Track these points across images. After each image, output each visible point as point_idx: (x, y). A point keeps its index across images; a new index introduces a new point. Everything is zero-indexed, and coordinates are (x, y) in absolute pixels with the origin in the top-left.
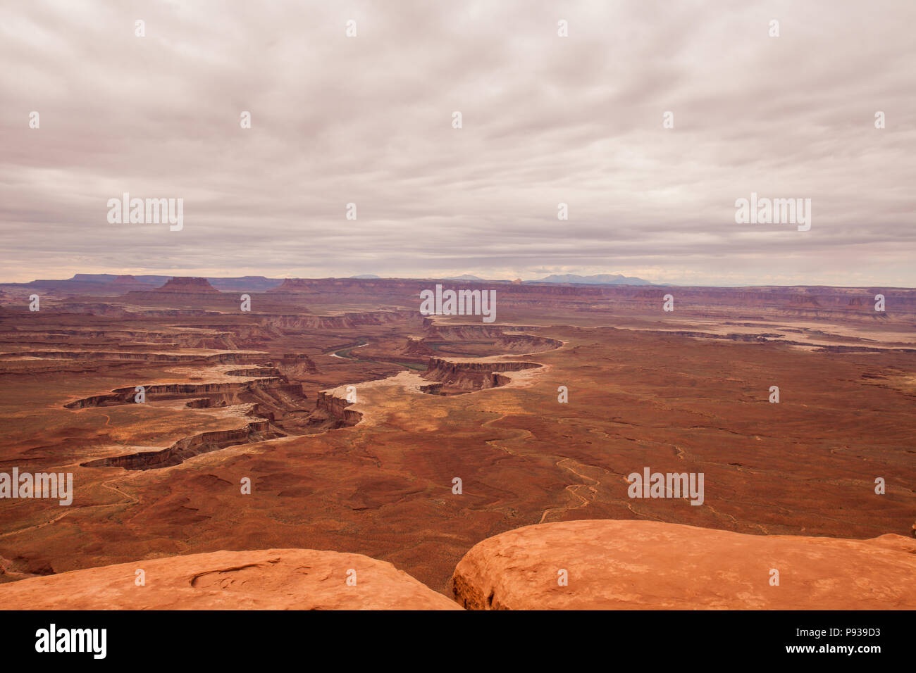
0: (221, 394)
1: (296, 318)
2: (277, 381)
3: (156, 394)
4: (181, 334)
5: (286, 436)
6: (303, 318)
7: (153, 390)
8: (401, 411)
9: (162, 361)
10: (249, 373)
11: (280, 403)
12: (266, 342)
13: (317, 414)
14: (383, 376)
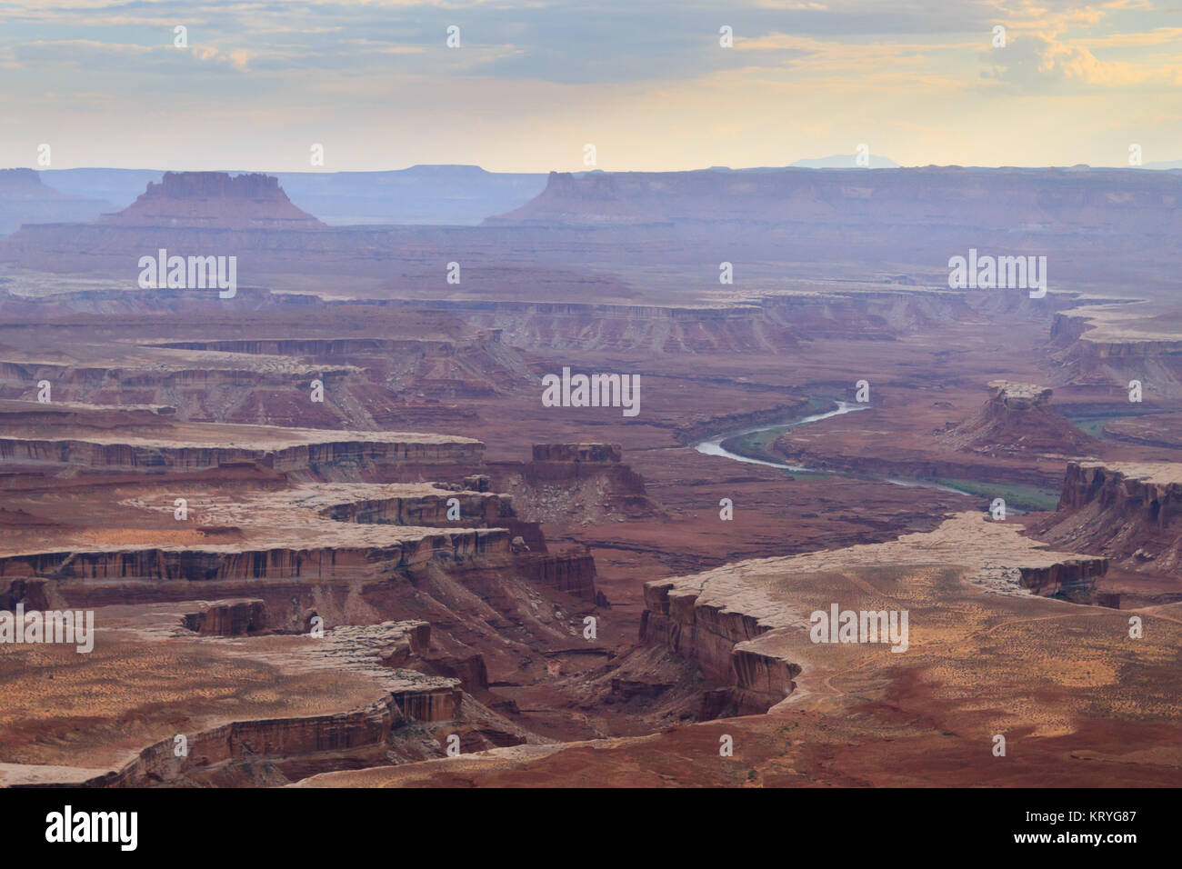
0: (306, 588)
1: (584, 314)
2: (503, 543)
3: (89, 583)
4: (186, 374)
5: (523, 741)
6: (610, 316)
7: (78, 567)
8: (939, 661)
9: (114, 467)
10: (409, 511)
11: (511, 620)
12: (476, 403)
13: (639, 665)
14: (887, 531)
